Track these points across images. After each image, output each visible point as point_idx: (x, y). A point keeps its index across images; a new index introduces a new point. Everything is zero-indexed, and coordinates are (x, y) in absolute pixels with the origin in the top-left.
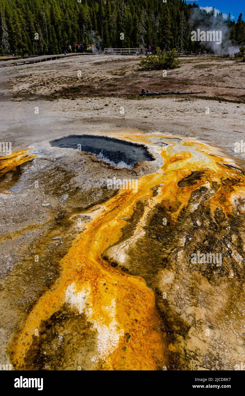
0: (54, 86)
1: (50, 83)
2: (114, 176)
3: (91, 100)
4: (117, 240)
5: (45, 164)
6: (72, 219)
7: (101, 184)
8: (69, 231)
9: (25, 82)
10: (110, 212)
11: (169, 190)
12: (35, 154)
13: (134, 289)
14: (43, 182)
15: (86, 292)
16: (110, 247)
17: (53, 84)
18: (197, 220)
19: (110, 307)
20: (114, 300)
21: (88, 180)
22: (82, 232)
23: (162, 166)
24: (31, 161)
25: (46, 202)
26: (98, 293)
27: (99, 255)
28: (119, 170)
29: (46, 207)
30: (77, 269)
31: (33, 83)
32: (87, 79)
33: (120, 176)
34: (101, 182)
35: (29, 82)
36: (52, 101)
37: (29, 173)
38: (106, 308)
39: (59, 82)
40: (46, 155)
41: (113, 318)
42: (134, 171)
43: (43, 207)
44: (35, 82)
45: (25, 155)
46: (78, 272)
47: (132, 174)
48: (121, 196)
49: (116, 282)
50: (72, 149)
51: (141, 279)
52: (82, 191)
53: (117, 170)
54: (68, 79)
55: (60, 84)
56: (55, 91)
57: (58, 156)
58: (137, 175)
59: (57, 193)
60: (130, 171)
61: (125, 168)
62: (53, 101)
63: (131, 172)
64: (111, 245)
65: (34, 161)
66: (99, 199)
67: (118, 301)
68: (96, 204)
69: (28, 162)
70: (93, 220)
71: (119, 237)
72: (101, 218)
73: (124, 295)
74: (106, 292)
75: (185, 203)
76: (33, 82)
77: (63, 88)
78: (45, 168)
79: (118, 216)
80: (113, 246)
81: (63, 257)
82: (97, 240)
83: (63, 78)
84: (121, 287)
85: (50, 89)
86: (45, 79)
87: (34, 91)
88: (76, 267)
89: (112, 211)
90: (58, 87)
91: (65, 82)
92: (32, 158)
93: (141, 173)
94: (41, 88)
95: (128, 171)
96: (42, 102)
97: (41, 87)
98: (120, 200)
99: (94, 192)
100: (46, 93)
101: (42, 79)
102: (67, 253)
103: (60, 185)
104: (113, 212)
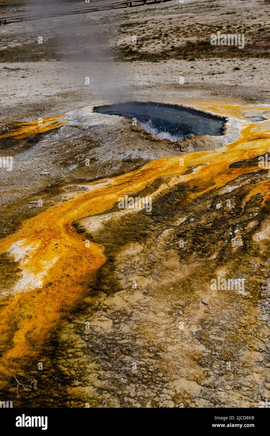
0: (175, 41)
1: (170, 35)
2: (148, 148)
3: (222, 61)
4: (102, 212)
5: (73, 133)
6: (65, 188)
7: (125, 157)
8: (53, 198)
9: (132, 33)
10: (115, 186)
11: (211, 170)
12: (67, 121)
13: (86, 252)
14: (57, 152)
15: (32, 247)
16: (89, 216)
17: (174, 36)
18: (220, 202)
19: (50, 262)
20: (57, 258)
21: (112, 151)
22: (67, 200)
23: (230, 143)
24: (57, 129)
25: (47, 170)
26: (44, 250)
27: (70, 222)
28: (158, 141)
29: (44, 176)
30: (37, 229)
31: (144, 35)
32: (238, 28)
33: (155, 149)
34: (126, 154)
35: (138, 33)
36: (156, 62)
37: (48, 141)
38: (44, 262)
39: (187, 33)
40: (80, 123)
41: (45, 270)
42: (178, 144)
43: (41, 175)
44: (147, 33)
45: (54, 122)
46: (37, 232)
47: (174, 148)
48: (141, 171)
49: (70, 245)
50: (117, 117)
51: (101, 246)
52: (97, 162)
53: (155, 141)
54: (204, 27)
55: (187, 36)
56: (173, 47)
57: (94, 123)
58: (181, 151)
59: (66, 164)
60: (172, 144)
61: (166, 140)
62: (158, 62)
63: (174, 145)
64: (92, 215)
65: (62, 128)
66: (112, 173)
67: (61, 260)
68: (106, 177)
69: (54, 129)
70: (88, 192)
71: (106, 209)
72: (101, 190)
73: (72, 255)
74: (53, 250)
75: (218, 185)
76: (144, 33)
77: (188, 42)
78: (69, 137)
79: (123, 191)
80: (92, 216)
81: (29, 218)
82: (78, 210)
83: (197, 26)
84: (73, 249)
85: (165, 45)
86: (166, 28)
87: (138, 48)
88: (37, 228)
89: (118, 185)
90: (179, 42)
91: (197, 33)
92: (61, 125)
93: (190, 148)
94: (152, 42)
95: (169, 144)
96: (140, 63)
97: (153, 40)
98: (136, 176)
99: (111, 164)
100: (155, 50)
101: (162, 28)
102: (36, 215)
103: (75, 155)
104: (120, 186)
